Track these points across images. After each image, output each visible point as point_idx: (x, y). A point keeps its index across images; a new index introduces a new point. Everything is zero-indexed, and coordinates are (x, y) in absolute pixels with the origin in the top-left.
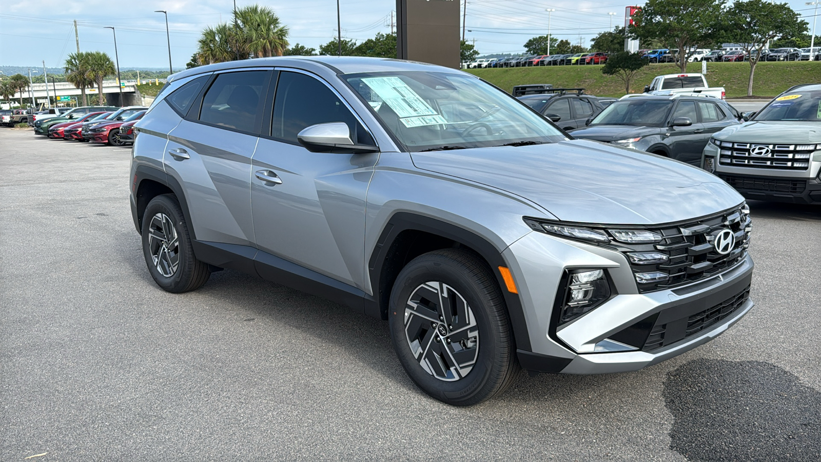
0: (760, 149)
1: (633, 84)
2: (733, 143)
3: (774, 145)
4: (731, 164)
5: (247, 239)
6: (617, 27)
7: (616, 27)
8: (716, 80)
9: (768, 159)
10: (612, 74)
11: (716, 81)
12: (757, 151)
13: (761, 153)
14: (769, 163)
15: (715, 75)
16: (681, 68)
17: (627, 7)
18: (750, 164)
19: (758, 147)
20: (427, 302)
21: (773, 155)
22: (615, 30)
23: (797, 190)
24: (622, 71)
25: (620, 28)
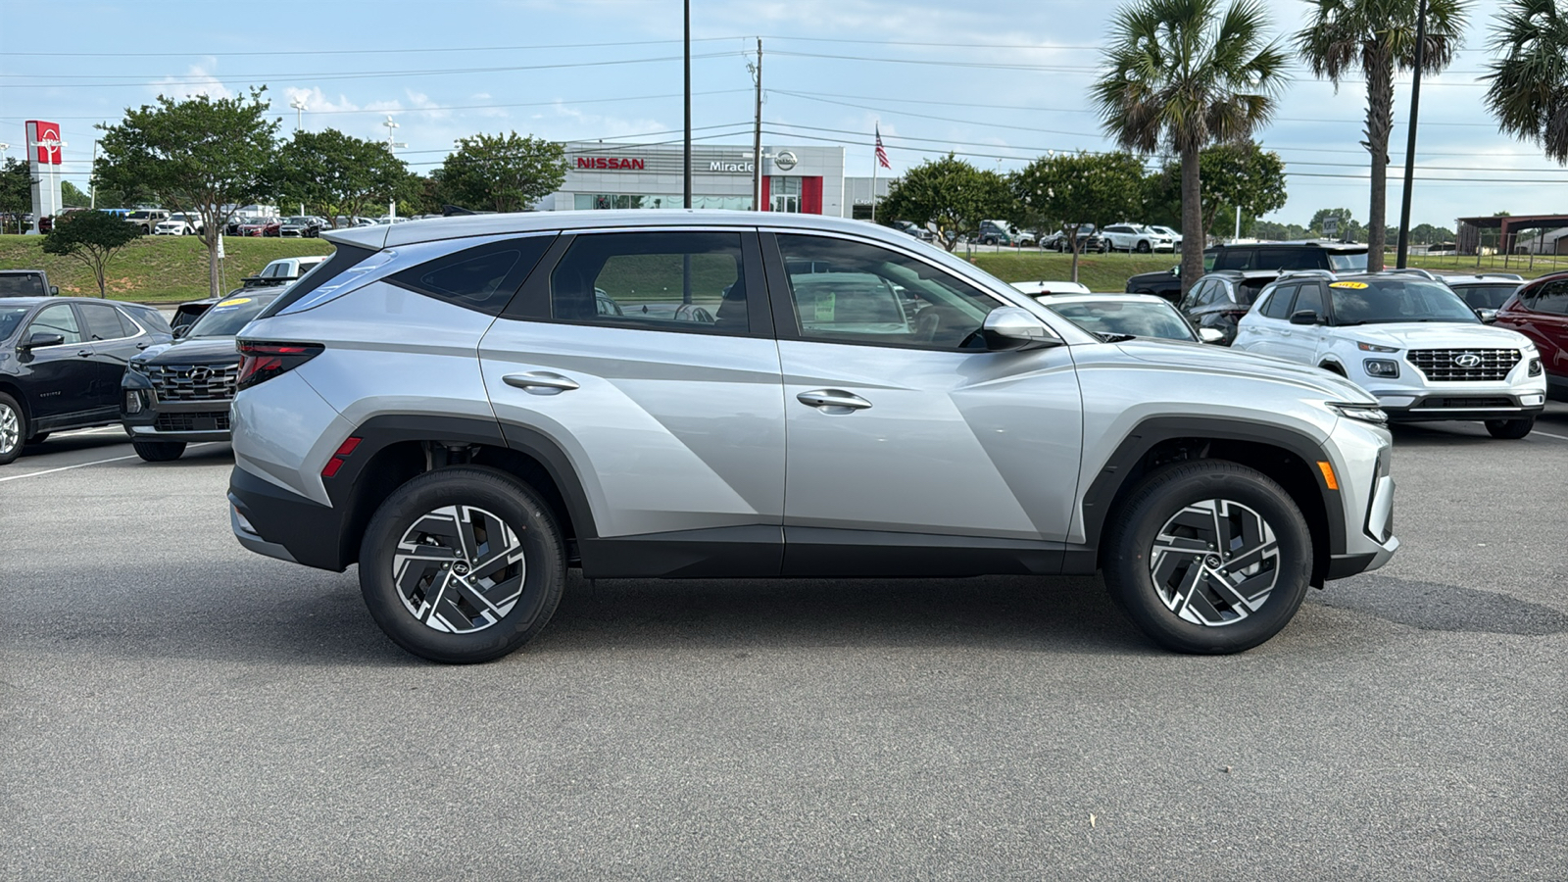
1: (72, 275)
5: (755, 512)
6: (11, 160)
7: (9, 159)
8: (240, 269)
10: (65, 253)
11: (241, 272)
15: (236, 261)
16: (208, 245)
17: (27, 122)
20: (1193, 530)
22: (6, 165)
24: (85, 250)
25: (18, 163)
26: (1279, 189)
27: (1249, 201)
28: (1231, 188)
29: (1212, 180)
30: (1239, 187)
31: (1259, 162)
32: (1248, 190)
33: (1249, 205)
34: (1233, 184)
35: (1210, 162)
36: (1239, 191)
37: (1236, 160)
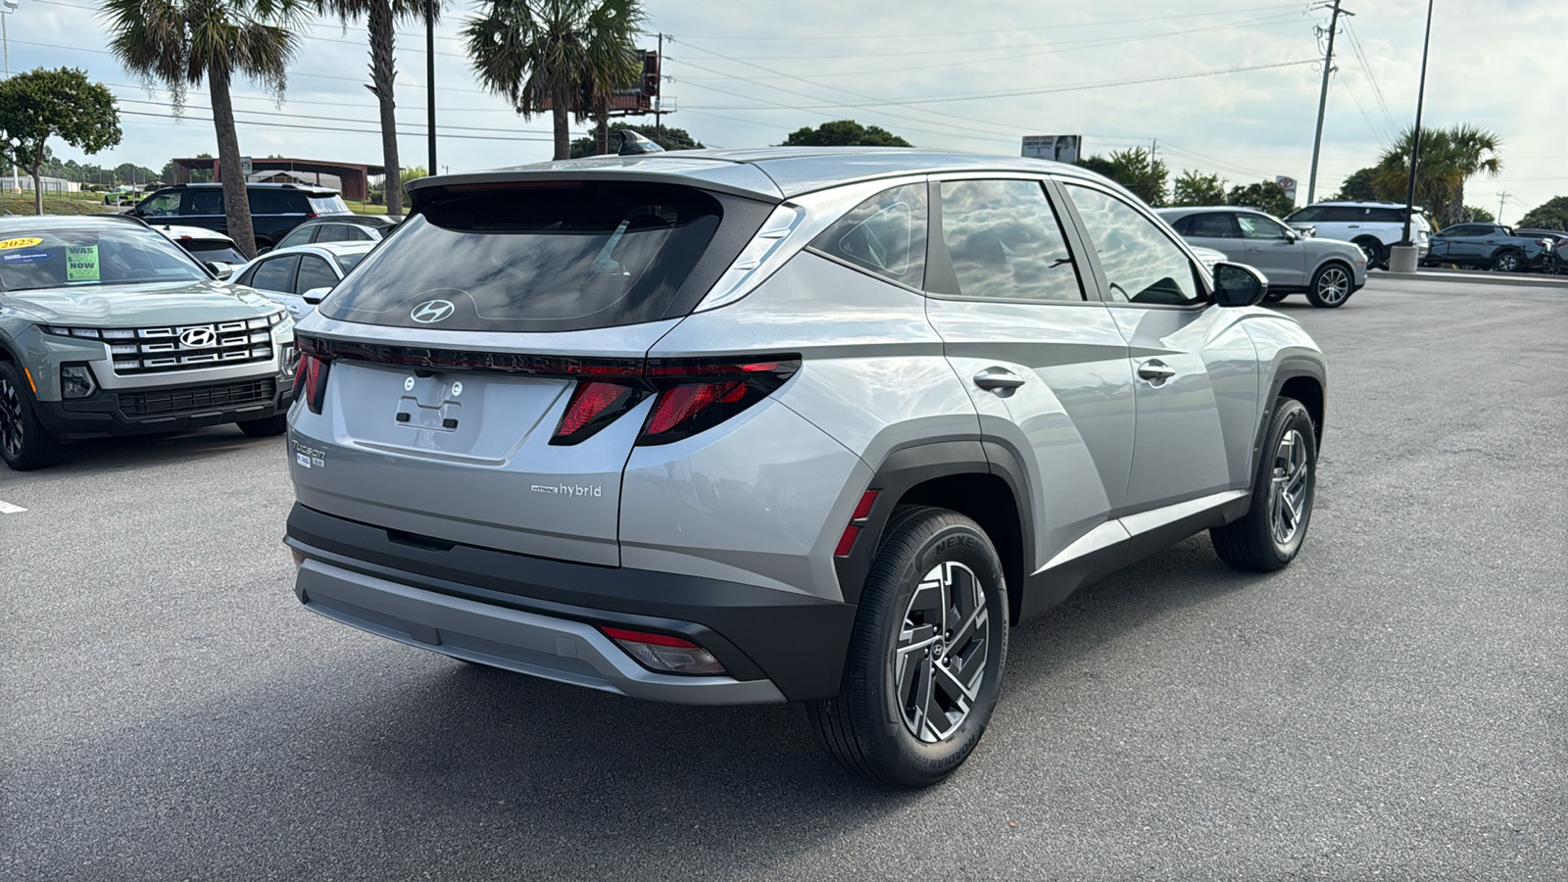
0: (197, 333)
2: (135, 330)
3: (216, 325)
4: (143, 370)
5: (1110, 508)
9: (211, 351)
12: (192, 338)
13: (200, 341)
14: (216, 357)
18: (183, 363)
19: (192, 332)
21: (219, 342)
23: (263, 396)
26: (114, 125)
27: (88, 136)
28: (67, 121)
29: (43, 110)
30: (75, 119)
31: (90, 93)
32: (86, 123)
33: (89, 140)
34: (67, 116)
35: (39, 89)
36: (76, 124)
37: (67, 90)
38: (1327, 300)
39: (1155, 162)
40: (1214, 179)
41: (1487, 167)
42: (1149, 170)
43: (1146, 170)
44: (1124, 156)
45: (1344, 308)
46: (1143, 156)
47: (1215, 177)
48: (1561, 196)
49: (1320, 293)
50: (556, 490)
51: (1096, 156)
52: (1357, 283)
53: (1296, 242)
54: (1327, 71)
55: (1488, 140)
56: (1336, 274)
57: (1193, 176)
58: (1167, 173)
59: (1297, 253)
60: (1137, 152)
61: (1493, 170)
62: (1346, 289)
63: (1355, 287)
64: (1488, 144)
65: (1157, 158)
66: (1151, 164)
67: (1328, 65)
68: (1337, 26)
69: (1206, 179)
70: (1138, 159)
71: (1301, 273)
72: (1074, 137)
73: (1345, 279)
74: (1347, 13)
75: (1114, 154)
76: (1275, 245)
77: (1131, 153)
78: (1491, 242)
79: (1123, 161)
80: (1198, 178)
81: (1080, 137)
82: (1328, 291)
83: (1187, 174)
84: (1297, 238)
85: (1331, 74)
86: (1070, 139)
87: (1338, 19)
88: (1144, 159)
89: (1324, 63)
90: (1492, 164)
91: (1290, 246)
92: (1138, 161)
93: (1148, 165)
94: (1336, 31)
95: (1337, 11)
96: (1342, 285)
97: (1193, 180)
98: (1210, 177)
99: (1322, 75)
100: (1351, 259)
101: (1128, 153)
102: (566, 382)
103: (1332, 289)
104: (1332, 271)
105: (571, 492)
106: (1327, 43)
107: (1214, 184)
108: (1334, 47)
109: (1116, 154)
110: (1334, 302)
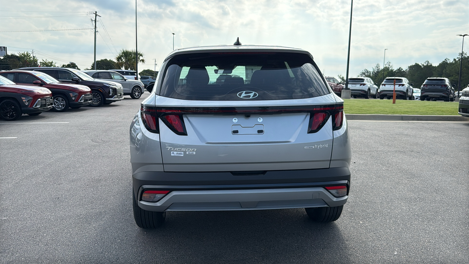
38: (136, 97)
39: (33, 57)
40: (52, 63)
41: (142, 61)
42: (32, 59)
43: (31, 59)
44: (23, 54)
45: (140, 99)
46: (29, 55)
47: (52, 62)
48: (145, 70)
49: (134, 95)
50: (314, 147)
51: (13, 54)
52: (142, 92)
53: (126, 80)
54: (95, 32)
55: (141, 54)
56: (137, 89)
57: (45, 61)
58: (38, 60)
59: (127, 84)
60: (27, 53)
61: (144, 62)
62: (140, 93)
63: (142, 93)
64: (141, 55)
65: (34, 55)
66: (32, 57)
67: (95, 31)
68: (97, 19)
69: (50, 62)
70: (28, 55)
71: (129, 89)
72: (4, 47)
73: (140, 91)
74: (99, 16)
75: (19, 53)
76: (121, 81)
77: (25, 53)
78: (148, 81)
79: (23, 56)
80: (47, 62)
81: (6, 47)
82: (136, 94)
83: (43, 60)
84: (127, 80)
85: (97, 33)
86: (3, 48)
87: (97, 17)
88: (30, 56)
89: (94, 30)
90: (143, 61)
91: (125, 82)
92: (28, 56)
93: (31, 57)
94: (97, 21)
95: (96, 15)
96: (139, 92)
97: (45, 62)
98: (51, 62)
99: (94, 33)
100: (141, 85)
101: (24, 53)
102: (306, 114)
103: (137, 94)
104: (136, 88)
105: (319, 147)
106: (94, 24)
107: (52, 64)
108: (97, 26)
109: (20, 53)
110: (138, 97)
